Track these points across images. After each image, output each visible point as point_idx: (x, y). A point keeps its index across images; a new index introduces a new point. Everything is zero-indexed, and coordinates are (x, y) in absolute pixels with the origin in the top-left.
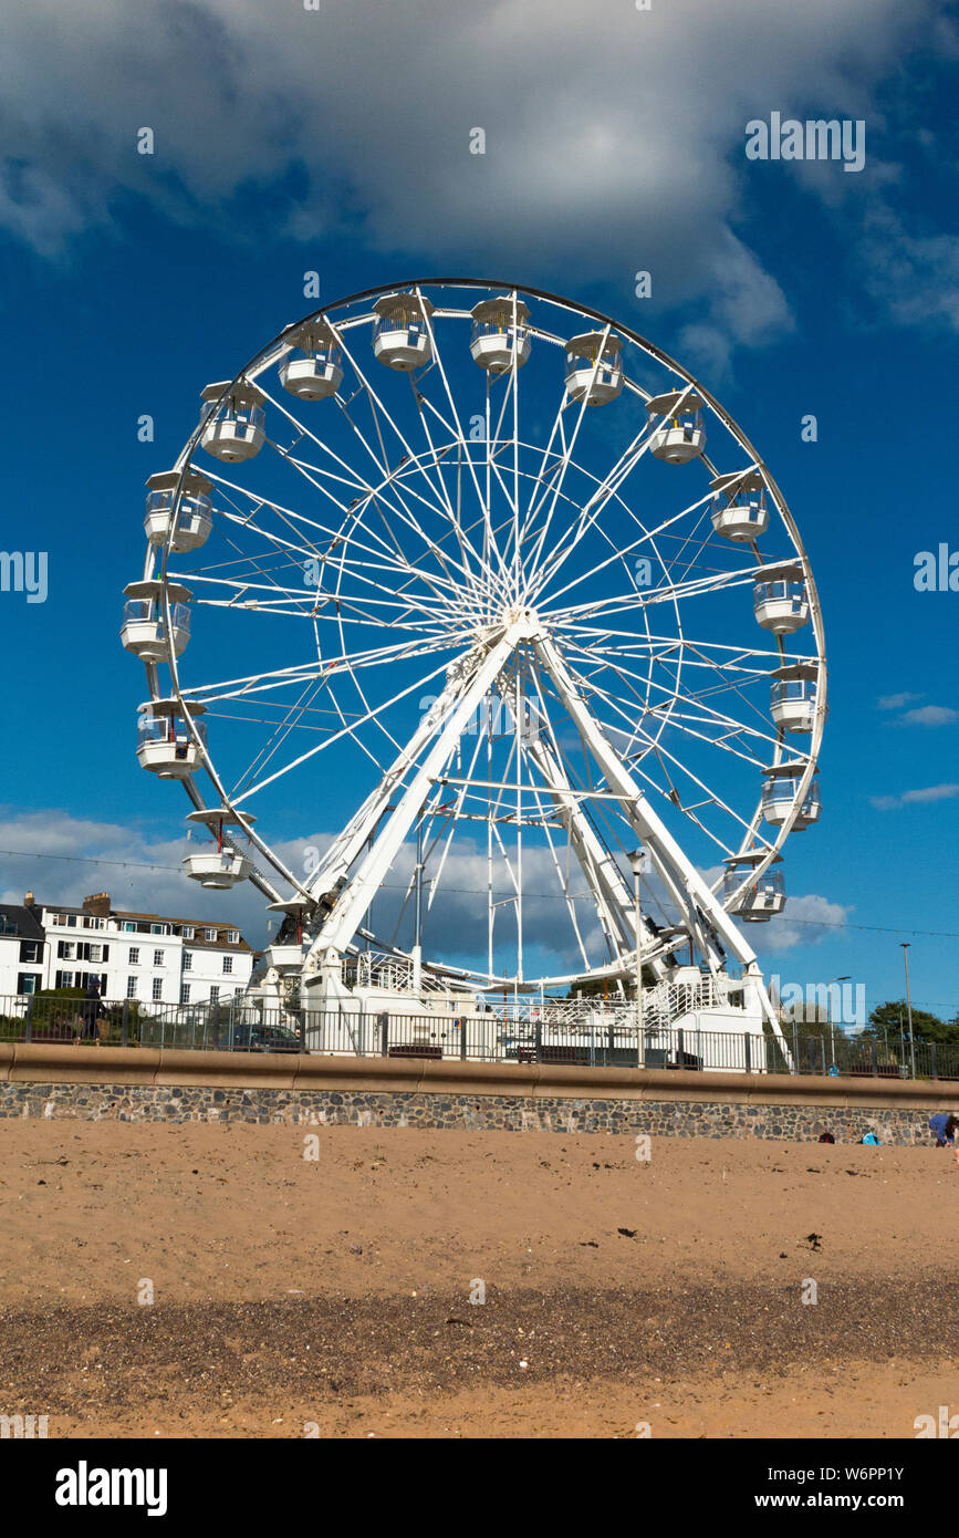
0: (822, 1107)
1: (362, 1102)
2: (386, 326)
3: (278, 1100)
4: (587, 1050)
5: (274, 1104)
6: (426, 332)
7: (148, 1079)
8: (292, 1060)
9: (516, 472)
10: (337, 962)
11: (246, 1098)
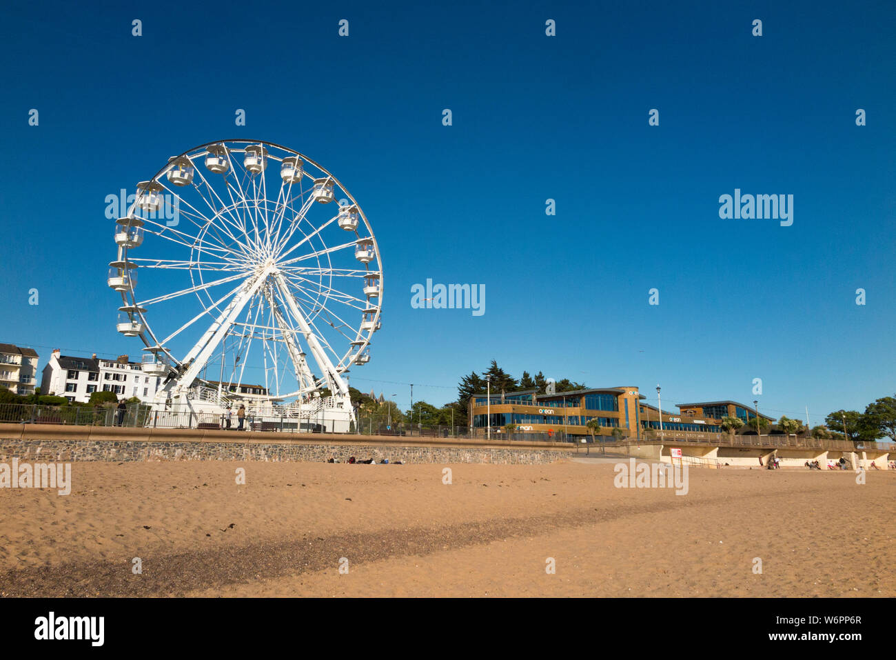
1: (178, 446)
2: (210, 156)
3: (142, 445)
5: (140, 447)
6: (227, 159)
7: (85, 438)
9: (266, 209)
10: (186, 390)
11: (128, 445)
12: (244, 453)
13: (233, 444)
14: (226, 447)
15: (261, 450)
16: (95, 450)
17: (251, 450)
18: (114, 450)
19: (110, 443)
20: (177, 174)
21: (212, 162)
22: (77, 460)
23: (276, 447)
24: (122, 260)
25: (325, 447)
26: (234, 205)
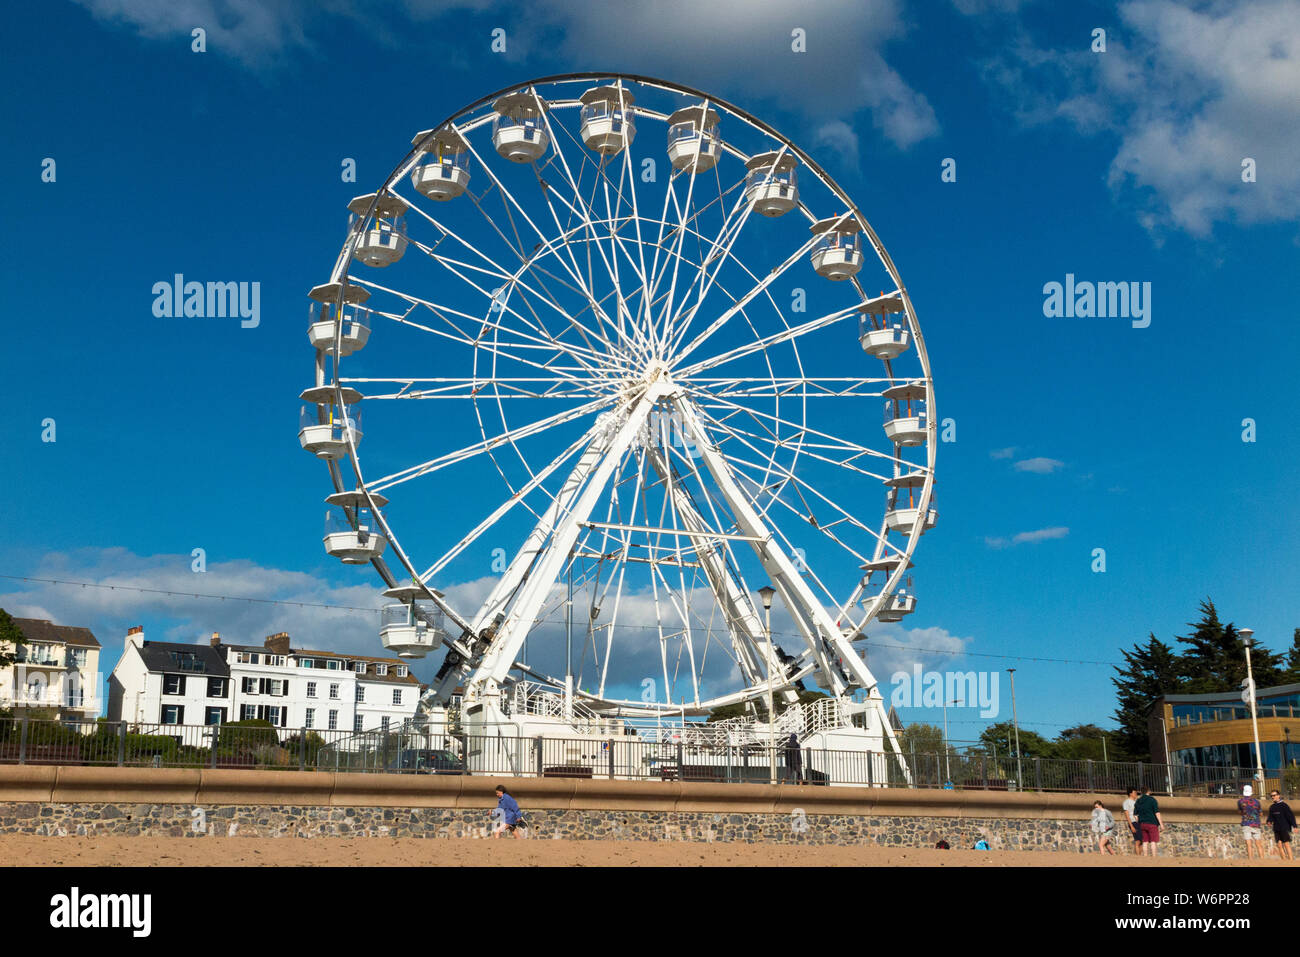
0: (938, 817)
3: (442, 817)
4: (723, 769)
5: (440, 821)
7: (323, 800)
8: (455, 781)
10: (496, 691)
11: (413, 815)
12: (668, 836)
13: (640, 814)
14: (625, 822)
15: (707, 829)
16: (344, 828)
17: (683, 829)
18: (385, 829)
19: (375, 813)
20: (433, 173)
21: (510, 135)
23: (740, 820)
24: (327, 382)
25: (856, 822)
26: (564, 236)
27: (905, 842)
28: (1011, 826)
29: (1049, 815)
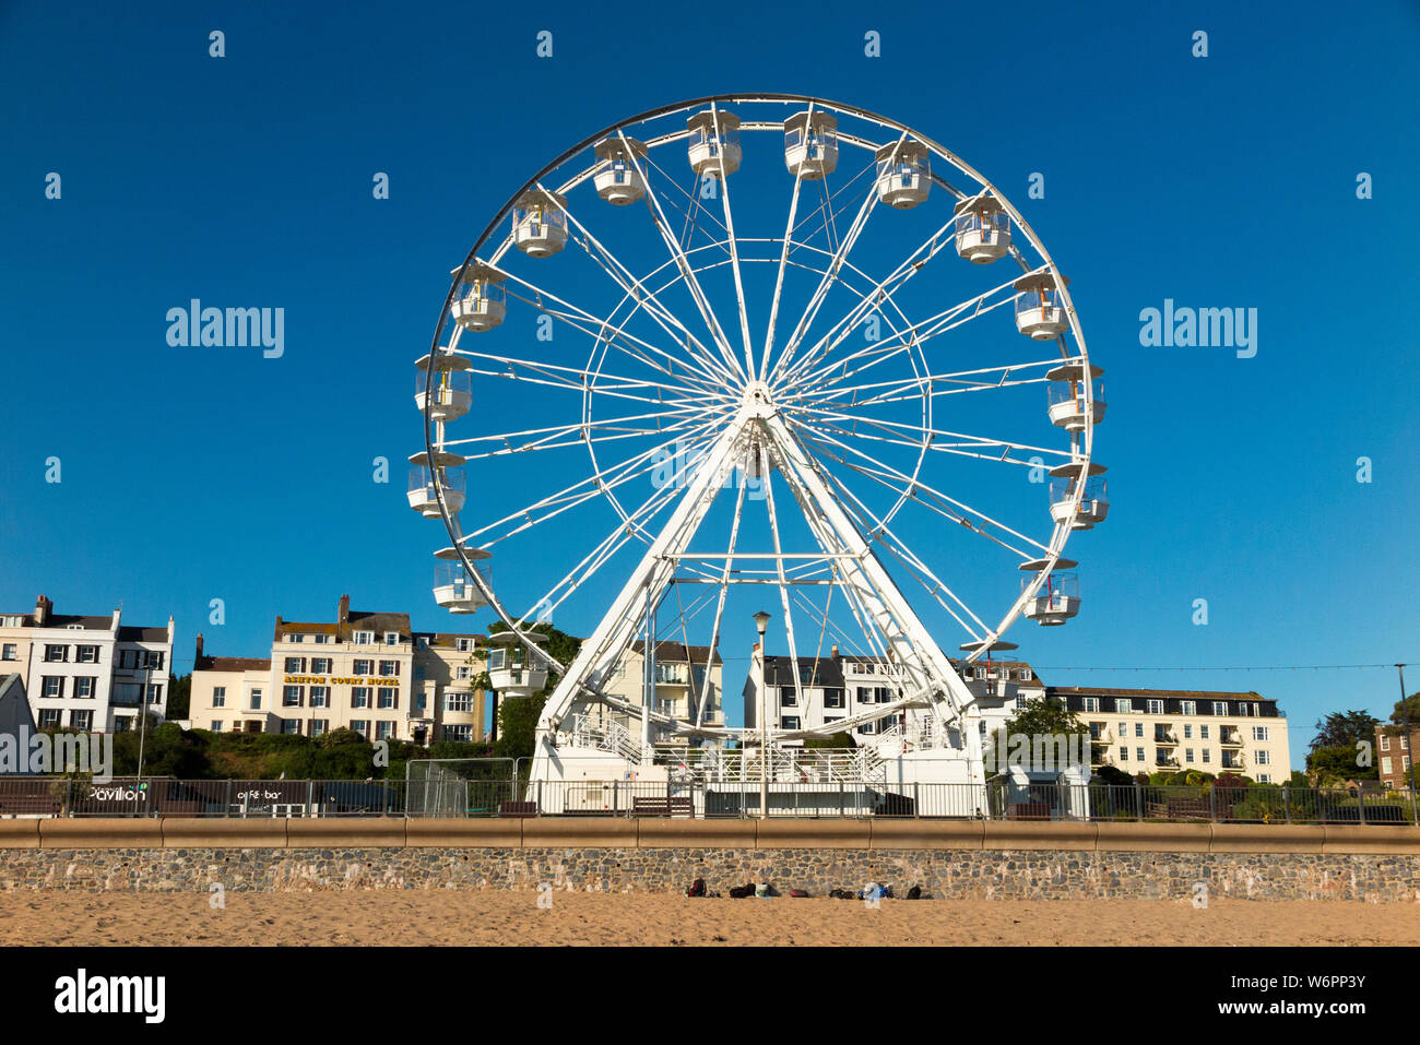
11: (243, 855)
12: (511, 871)
13: (483, 850)
14: (466, 858)
15: (556, 863)
16: (176, 867)
17: (530, 864)
18: (214, 867)
19: (207, 853)
22: (143, 889)
23: (596, 855)
25: (736, 855)
27: (794, 875)
28: (938, 857)
29: (993, 845)
